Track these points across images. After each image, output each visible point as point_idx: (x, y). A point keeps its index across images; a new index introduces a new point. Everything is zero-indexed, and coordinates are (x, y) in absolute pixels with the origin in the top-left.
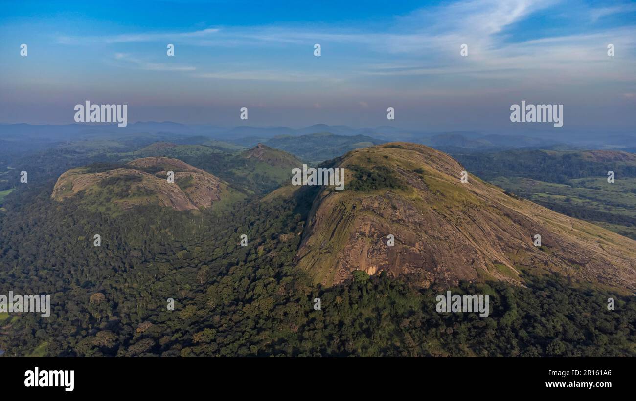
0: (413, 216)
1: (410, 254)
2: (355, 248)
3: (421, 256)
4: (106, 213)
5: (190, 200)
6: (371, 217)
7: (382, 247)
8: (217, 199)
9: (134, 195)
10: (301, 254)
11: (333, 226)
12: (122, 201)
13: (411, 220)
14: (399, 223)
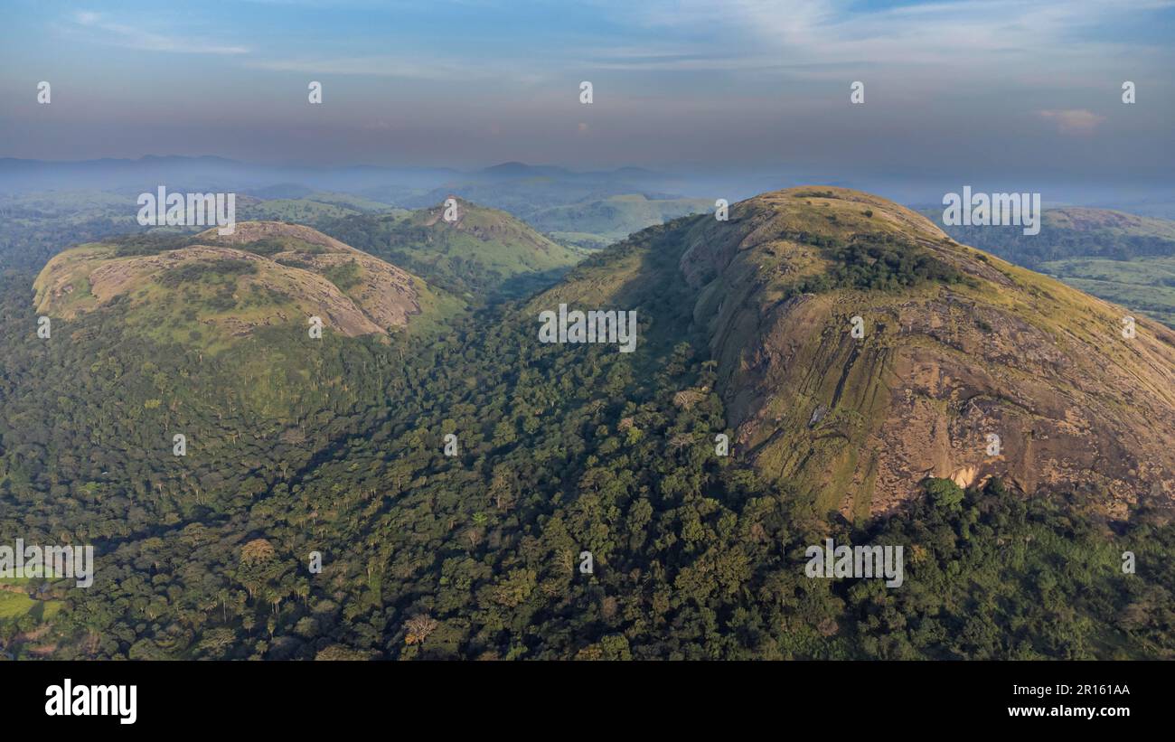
0: (1036, 347)
1: (1058, 437)
2: (913, 425)
3: (1087, 442)
4: (192, 344)
5: (365, 312)
6: (934, 352)
7: (983, 422)
8: (415, 310)
9: (248, 303)
10: (751, 437)
11: (834, 374)
12: (225, 316)
13: (1032, 355)
14: (1006, 364)
